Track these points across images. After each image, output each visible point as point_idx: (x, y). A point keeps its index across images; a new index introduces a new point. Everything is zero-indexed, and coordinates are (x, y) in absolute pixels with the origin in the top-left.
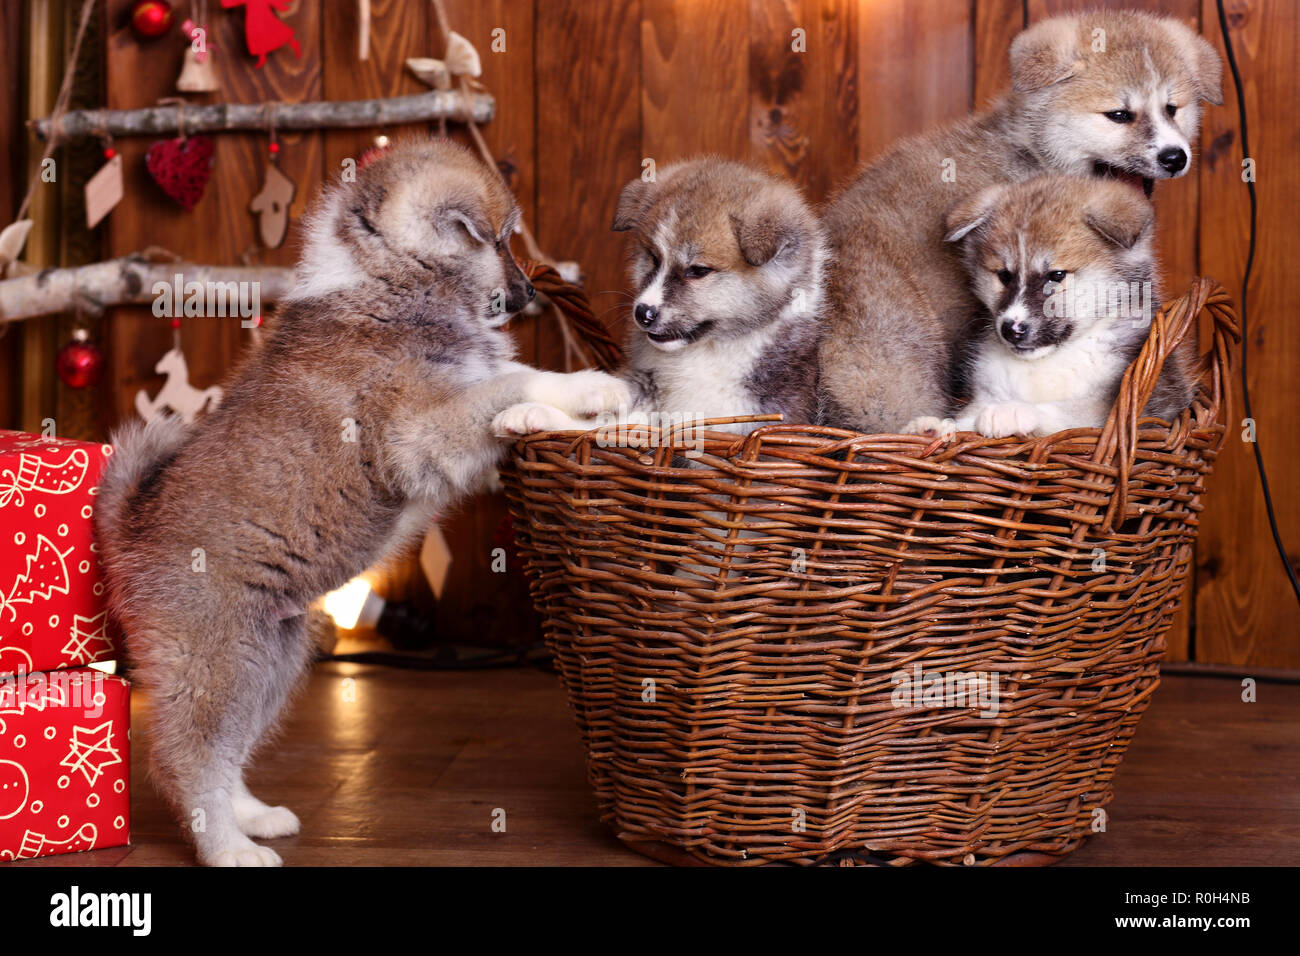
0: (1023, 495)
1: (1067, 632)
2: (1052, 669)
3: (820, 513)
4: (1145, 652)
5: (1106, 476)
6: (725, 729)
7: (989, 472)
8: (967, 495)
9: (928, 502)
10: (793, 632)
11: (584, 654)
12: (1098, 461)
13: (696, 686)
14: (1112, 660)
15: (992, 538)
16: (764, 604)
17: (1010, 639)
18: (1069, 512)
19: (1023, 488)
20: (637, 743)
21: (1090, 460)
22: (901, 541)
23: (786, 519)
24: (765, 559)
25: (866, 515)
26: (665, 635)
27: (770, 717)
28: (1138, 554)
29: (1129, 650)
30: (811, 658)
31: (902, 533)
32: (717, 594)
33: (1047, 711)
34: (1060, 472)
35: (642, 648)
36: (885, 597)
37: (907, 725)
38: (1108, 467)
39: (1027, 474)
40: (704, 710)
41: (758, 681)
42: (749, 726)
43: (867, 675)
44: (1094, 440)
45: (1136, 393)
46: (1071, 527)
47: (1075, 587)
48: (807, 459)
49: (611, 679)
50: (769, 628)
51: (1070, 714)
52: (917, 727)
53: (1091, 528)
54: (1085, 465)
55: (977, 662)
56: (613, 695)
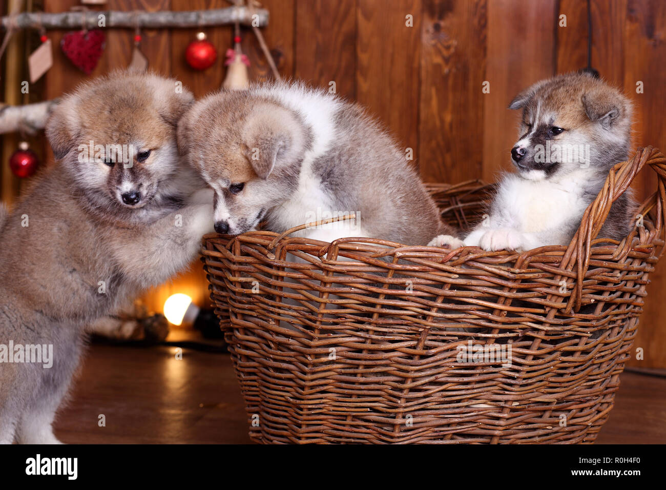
0: (511, 289)
1: (544, 376)
2: (533, 399)
3: (376, 295)
4: (602, 388)
5: (569, 278)
6: (321, 427)
7: (487, 273)
8: (473, 288)
9: (447, 292)
10: (361, 370)
11: (243, 372)
12: (563, 267)
13: (303, 400)
14: (578, 393)
15: (490, 316)
16: (342, 351)
17: (504, 380)
18: (543, 300)
19: (510, 284)
20: (272, 431)
21: (558, 267)
22: (429, 316)
23: (355, 298)
24: (342, 324)
25: (406, 298)
26: (285, 365)
27: (349, 422)
28: (594, 327)
29: (591, 387)
30: (372, 386)
31: (429, 310)
32: (313, 343)
33: (530, 426)
34: (536, 275)
35: (272, 372)
36: (419, 351)
37: (436, 432)
38: (569, 272)
39: (512, 276)
40: (308, 415)
41: (340, 399)
42: (336, 426)
43: (408, 400)
44: (562, 253)
45: (591, 223)
46: (545, 309)
47: (550, 347)
48: (367, 261)
49: (258, 389)
50: (346, 366)
51: (547, 428)
52: (442, 433)
53: (559, 310)
54: (554, 270)
55: (482, 394)
56: (259, 399)
